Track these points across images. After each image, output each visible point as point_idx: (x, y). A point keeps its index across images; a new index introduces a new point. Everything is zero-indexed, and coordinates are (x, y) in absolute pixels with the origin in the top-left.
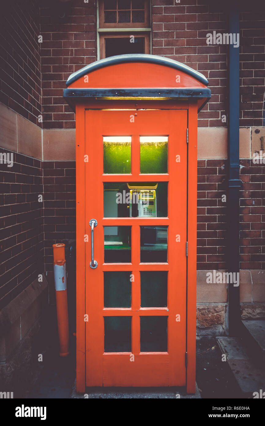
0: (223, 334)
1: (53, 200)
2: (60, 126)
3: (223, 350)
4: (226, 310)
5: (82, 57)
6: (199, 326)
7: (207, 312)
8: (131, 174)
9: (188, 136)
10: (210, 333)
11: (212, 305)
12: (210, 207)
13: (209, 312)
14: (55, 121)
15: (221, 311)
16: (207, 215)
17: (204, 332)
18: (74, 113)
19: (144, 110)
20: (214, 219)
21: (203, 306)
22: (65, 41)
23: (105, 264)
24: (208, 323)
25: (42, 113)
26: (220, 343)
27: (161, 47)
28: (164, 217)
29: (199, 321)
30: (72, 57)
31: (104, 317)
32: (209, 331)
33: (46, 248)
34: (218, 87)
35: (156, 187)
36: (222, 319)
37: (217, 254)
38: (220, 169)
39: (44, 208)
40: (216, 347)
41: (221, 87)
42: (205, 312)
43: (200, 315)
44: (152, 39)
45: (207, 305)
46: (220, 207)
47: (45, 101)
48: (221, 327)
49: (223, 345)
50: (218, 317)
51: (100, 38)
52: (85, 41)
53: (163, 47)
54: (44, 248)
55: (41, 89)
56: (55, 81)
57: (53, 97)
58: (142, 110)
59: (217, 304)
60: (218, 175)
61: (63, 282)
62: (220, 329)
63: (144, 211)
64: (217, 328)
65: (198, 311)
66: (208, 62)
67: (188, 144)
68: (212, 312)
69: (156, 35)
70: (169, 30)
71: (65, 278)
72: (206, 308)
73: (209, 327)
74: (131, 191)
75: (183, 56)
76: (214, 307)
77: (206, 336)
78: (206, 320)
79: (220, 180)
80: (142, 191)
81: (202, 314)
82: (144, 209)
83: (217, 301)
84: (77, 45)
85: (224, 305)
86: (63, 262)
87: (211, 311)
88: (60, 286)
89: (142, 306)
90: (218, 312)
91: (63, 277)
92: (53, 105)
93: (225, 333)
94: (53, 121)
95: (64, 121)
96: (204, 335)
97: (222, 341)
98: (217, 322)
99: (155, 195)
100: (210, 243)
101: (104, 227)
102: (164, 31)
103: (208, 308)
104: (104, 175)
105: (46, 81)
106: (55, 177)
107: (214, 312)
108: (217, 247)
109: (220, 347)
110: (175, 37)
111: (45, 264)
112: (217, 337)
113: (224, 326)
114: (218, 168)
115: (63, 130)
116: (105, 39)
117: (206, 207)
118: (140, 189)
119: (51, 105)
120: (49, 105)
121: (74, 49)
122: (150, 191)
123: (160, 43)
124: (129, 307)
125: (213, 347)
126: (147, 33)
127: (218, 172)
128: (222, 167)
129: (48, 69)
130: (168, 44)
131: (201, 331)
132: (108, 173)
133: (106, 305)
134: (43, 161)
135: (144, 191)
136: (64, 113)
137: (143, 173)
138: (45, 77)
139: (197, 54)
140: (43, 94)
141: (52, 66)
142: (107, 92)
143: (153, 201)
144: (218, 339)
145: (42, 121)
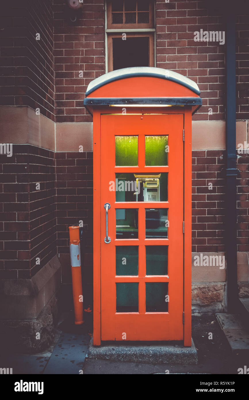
0: (222, 311)
1: (65, 188)
2: (72, 120)
3: (221, 323)
4: (225, 289)
5: (92, 57)
6: (200, 304)
7: (207, 291)
8: (138, 166)
9: (184, 136)
10: (210, 310)
11: (212, 285)
12: (210, 194)
13: (209, 290)
14: (67, 115)
15: (220, 289)
16: (207, 201)
17: (204, 309)
18: (84, 108)
19: (149, 114)
20: (214, 205)
21: (203, 285)
22: (77, 42)
23: (116, 240)
24: (208, 300)
25: (55, 108)
26: (218, 318)
27: (164, 47)
28: (165, 201)
29: (200, 299)
30: (83, 56)
31: (116, 283)
32: (209, 309)
33: (58, 232)
34: (217, 84)
35: (159, 176)
36: (221, 297)
37: (217, 238)
38: (219, 159)
39: (56, 195)
40: (215, 322)
41: (220, 83)
42: (205, 291)
43: (200, 294)
44: (156, 40)
45: (207, 284)
46: (219, 194)
47: (59, 97)
48: (221, 304)
49: (221, 319)
50: (218, 295)
51: (108, 37)
52: (94, 42)
53: (166, 47)
54: (57, 232)
55: (54, 86)
56: (67, 79)
57: (66, 93)
58: (147, 114)
59: (216, 284)
60: (217, 164)
61: (78, 259)
62: (220, 306)
63: (149, 197)
64: (216, 306)
65: (199, 290)
66: (208, 61)
67: (184, 142)
68: (211, 291)
69: (160, 36)
70: (172, 32)
71: (80, 256)
72: (206, 286)
73: (209, 304)
74: (137, 179)
75: (184, 55)
76: (214, 286)
77: (207, 313)
78: (207, 298)
79: (219, 169)
80: (147, 179)
81: (203, 292)
82: (149, 195)
83: (217, 281)
84: (87, 45)
85: (223, 284)
86: (78, 241)
87: (211, 289)
88: (76, 263)
89: (147, 274)
90: (217, 291)
91: (78, 255)
92: (65, 100)
93: (224, 310)
94: (65, 115)
95: (75, 115)
96: (204, 312)
97: (221, 317)
98: (217, 300)
99: (158, 183)
100: (210, 227)
101: (116, 210)
102: (167, 33)
103: (208, 287)
104: (116, 167)
105: (59, 79)
106: (67, 166)
107: (213, 290)
108: (217, 230)
109: (218, 321)
110: (177, 38)
111: (57, 246)
112: (216, 314)
113: (223, 304)
114: (217, 158)
115: (74, 123)
116: (112, 38)
117: (206, 194)
118: (145, 178)
119: (63, 101)
120: (62, 101)
121: (84, 49)
122: (154, 180)
123: (163, 44)
124: (136, 275)
125: (213, 322)
126: (152, 33)
127: (217, 162)
128: (221, 157)
129: (60, 68)
130: (171, 44)
131: (202, 308)
132: (120, 166)
133: (118, 274)
134: (55, 152)
135: (148, 180)
136: (75, 108)
137: (148, 165)
138: (58, 75)
139: (197, 54)
140: (56, 90)
141: (64, 64)
142: (119, 101)
143: (157, 188)
144: (217, 315)
145: (55, 115)
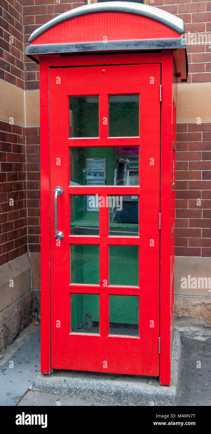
1: (37, 172)
5: (69, 4)
8: (99, 137)
9: (161, 94)
17: (210, 332)
23: (71, 236)
25: (25, 71)
29: (205, 318)
30: (58, 4)
31: (71, 294)
33: (29, 226)
39: (27, 181)
55: (23, 44)
67: (161, 102)
94: (37, 80)
104: (70, 139)
106: (39, 145)
111: (28, 244)
120: (32, 62)
134: (25, 127)
141: (35, 16)
142: (70, 47)
145: (25, 81)
